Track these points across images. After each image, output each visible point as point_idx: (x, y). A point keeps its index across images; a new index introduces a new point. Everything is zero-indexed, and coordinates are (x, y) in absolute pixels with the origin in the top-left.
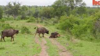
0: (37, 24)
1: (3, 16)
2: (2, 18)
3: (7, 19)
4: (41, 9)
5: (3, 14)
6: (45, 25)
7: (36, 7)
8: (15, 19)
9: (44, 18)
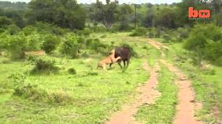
0: (149, 39)
1: (86, 24)
2: (86, 29)
3: (93, 31)
4: (158, 9)
5: (87, 19)
6: (163, 42)
7: (150, 6)
8: (108, 31)
9: (163, 28)
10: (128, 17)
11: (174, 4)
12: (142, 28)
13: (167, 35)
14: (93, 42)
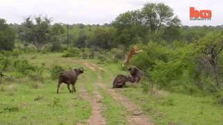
0: (83, 61)
1: (16, 45)
2: (14, 50)
3: (23, 52)
4: (90, 30)
5: (16, 40)
6: (99, 63)
7: (82, 26)
8: (39, 51)
9: (97, 48)
10: (60, 38)
11: (106, 25)
12: (75, 48)
13: (102, 55)
14: (20, 63)
